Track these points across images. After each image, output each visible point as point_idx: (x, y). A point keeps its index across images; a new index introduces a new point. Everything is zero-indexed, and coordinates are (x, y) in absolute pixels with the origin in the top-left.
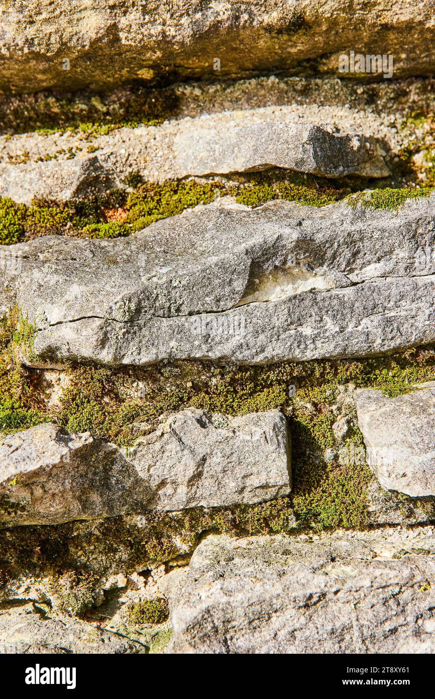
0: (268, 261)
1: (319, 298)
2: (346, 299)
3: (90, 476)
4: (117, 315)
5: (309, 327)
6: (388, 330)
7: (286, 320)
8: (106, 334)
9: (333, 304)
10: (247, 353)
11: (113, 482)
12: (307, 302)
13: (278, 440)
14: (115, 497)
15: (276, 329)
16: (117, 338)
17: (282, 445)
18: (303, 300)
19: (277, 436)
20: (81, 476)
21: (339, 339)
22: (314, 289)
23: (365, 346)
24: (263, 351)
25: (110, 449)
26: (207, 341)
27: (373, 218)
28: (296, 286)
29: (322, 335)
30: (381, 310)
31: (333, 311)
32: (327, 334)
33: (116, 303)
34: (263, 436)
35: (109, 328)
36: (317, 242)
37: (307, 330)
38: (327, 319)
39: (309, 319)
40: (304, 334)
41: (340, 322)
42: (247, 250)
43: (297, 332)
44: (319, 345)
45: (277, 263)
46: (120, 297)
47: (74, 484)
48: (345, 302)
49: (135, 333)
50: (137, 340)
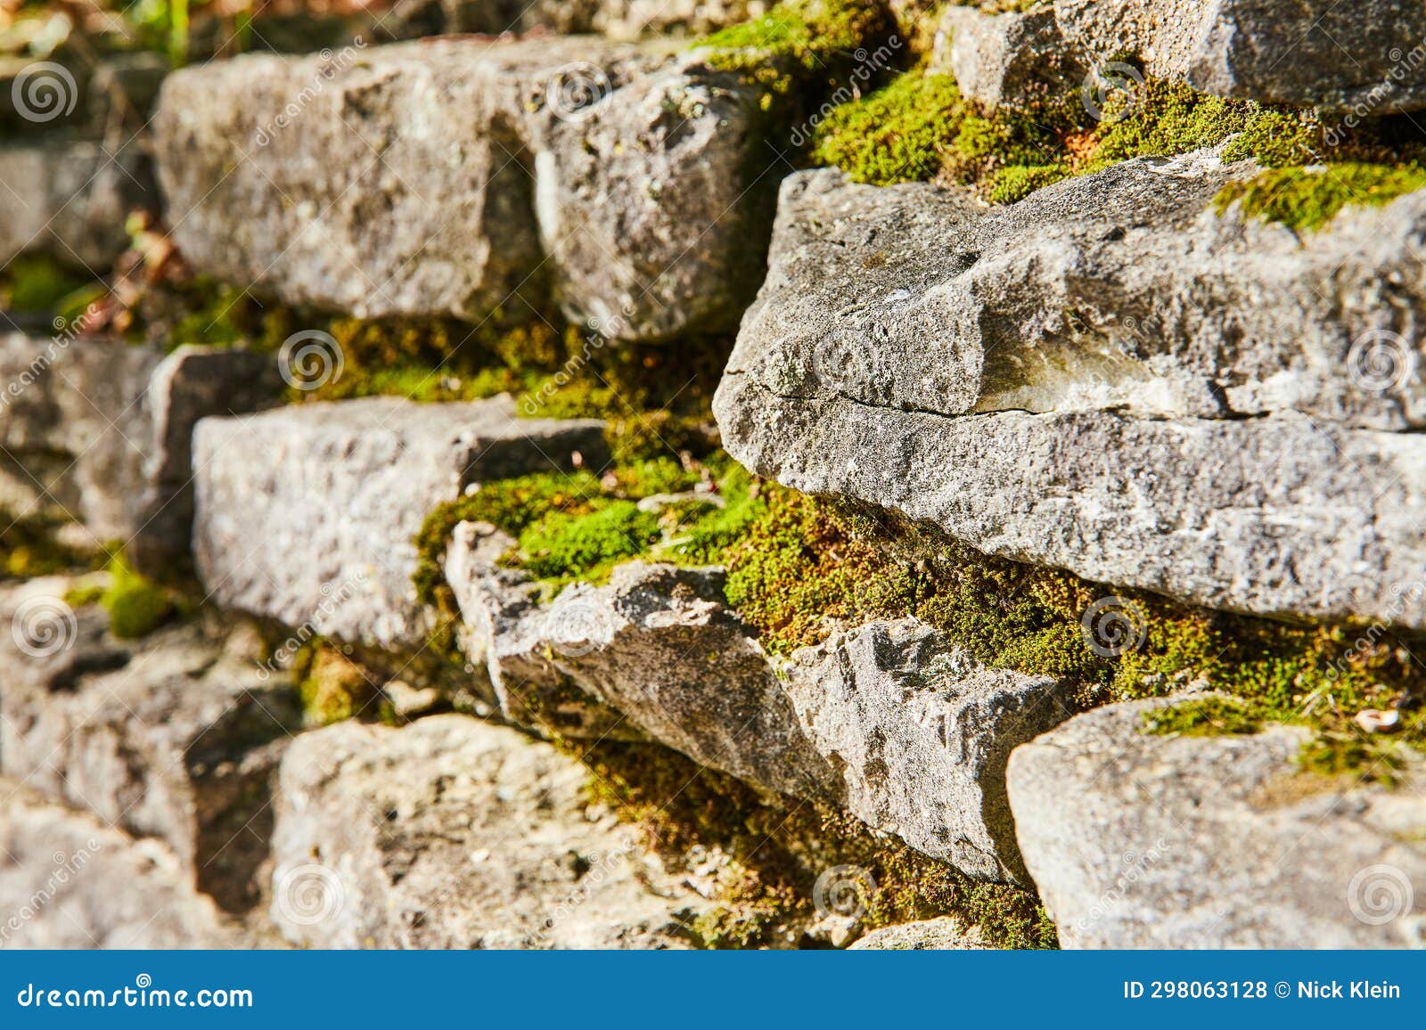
0: (1029, 317)
1: (1127, 435)
2: (1184, 450)
3: (709, 691)
4: (771, 377)
5: (1096, 501)
6: (1263, 559)
7: (1045, 470)
8: (747, 413)
9: (1154, 455)
10: (967, 525)
11: (768, 722)
12: (1099, 437)
13: (965, 747)
14: (770, 751)
15: (1025, 485)
16: (767, 426)
17: (973, 761)
18: (1089, 428)
19: (965, 735)
20: (685, 686)
21: (1152, 547)
22: (1126, 407)
23: (1210, 583)
24: (998, 530)
25: (749, 652)
26: (904, 475)
29: (1119, 528)
30: (1252, 499)
31: (1153, 473)
32: (1131, 529)
33: (772, 353)
34: (937, 724)
35: (754, 404)
36: (1128, 288)
37: (1092, 506)
38: (1136, 490)
39: (1096, 481)
40: (1082, 514)
41: (1162, 506)
42: (975, 284)
43: (1068, 505)
44: (1111, 547)
45: (1048, 325)
46: (781, 341)
47: (667, 696)
48: (1180, 458)
49: (803, 424)
50: (804, 439)
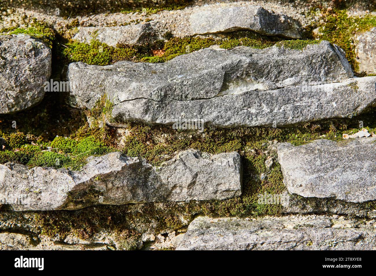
0: (234, 74)
1: (260, 94)
2: (274, 95)
3: (137, 180)
4: (154, 97)
5: (254, 109)
6: (296, 112)
7: (242, 105)
8: (148, 107)
9: (267, 97)
10: (221, 120)
11: (149, 184)
12: (254, 96)
13: (235, 166)
14: (150, 192)
15: (236, 109)
16: (154, 109)
17: (237, 169)
18: (251, 94)
19: (235, 164)
20: (133, 179)
21: (270, 116)
22: (257, 89)
23: (283, 120)
24: (229, 120)
25: (148, 166)
26: (200, 113)
27: (289, 54)
28: (248, 88)
29: (261, 113)
30: (292, 102)
31: (267, 101)
32: (263, 113)
33: (154, 91)
34: (228, 163)
35: (150, 104)
36: (259, 65)
37: (253, 110)
38: (264, 105)
39: (254, 105)
40: (251, 112)
41: (271, 107)
42: (223, 67)
43: (247, 111)
44: (259, 118)
45: (238, 75)
46: (156, 88)
47: (129, 183)
48: (273, 97)
49: (163, 107)
50: (164, 111)
